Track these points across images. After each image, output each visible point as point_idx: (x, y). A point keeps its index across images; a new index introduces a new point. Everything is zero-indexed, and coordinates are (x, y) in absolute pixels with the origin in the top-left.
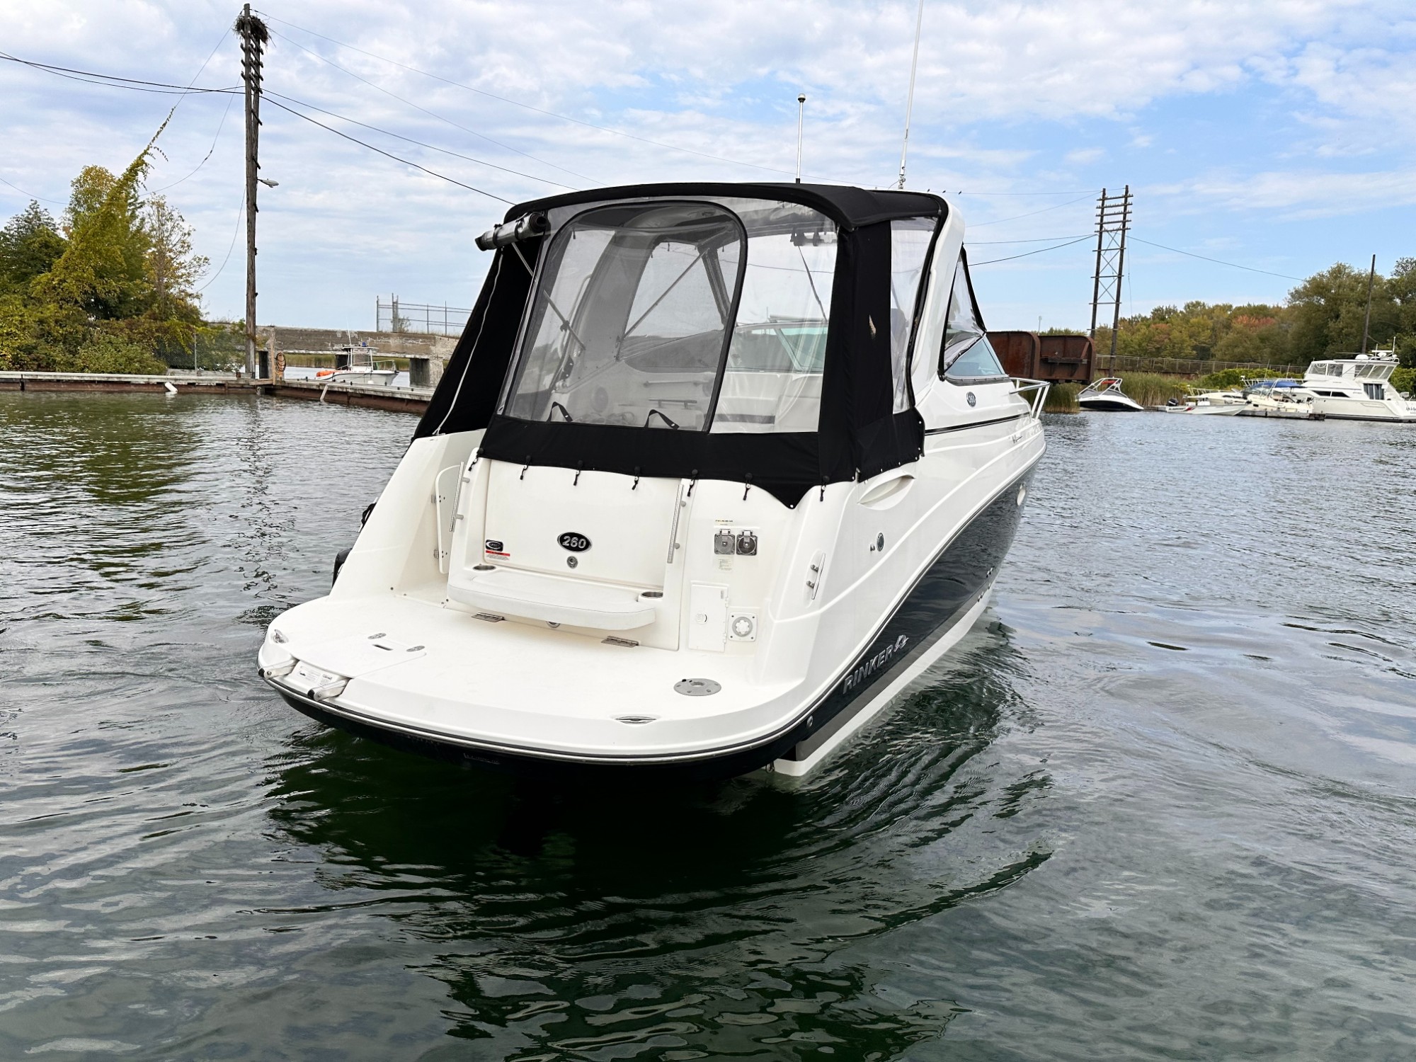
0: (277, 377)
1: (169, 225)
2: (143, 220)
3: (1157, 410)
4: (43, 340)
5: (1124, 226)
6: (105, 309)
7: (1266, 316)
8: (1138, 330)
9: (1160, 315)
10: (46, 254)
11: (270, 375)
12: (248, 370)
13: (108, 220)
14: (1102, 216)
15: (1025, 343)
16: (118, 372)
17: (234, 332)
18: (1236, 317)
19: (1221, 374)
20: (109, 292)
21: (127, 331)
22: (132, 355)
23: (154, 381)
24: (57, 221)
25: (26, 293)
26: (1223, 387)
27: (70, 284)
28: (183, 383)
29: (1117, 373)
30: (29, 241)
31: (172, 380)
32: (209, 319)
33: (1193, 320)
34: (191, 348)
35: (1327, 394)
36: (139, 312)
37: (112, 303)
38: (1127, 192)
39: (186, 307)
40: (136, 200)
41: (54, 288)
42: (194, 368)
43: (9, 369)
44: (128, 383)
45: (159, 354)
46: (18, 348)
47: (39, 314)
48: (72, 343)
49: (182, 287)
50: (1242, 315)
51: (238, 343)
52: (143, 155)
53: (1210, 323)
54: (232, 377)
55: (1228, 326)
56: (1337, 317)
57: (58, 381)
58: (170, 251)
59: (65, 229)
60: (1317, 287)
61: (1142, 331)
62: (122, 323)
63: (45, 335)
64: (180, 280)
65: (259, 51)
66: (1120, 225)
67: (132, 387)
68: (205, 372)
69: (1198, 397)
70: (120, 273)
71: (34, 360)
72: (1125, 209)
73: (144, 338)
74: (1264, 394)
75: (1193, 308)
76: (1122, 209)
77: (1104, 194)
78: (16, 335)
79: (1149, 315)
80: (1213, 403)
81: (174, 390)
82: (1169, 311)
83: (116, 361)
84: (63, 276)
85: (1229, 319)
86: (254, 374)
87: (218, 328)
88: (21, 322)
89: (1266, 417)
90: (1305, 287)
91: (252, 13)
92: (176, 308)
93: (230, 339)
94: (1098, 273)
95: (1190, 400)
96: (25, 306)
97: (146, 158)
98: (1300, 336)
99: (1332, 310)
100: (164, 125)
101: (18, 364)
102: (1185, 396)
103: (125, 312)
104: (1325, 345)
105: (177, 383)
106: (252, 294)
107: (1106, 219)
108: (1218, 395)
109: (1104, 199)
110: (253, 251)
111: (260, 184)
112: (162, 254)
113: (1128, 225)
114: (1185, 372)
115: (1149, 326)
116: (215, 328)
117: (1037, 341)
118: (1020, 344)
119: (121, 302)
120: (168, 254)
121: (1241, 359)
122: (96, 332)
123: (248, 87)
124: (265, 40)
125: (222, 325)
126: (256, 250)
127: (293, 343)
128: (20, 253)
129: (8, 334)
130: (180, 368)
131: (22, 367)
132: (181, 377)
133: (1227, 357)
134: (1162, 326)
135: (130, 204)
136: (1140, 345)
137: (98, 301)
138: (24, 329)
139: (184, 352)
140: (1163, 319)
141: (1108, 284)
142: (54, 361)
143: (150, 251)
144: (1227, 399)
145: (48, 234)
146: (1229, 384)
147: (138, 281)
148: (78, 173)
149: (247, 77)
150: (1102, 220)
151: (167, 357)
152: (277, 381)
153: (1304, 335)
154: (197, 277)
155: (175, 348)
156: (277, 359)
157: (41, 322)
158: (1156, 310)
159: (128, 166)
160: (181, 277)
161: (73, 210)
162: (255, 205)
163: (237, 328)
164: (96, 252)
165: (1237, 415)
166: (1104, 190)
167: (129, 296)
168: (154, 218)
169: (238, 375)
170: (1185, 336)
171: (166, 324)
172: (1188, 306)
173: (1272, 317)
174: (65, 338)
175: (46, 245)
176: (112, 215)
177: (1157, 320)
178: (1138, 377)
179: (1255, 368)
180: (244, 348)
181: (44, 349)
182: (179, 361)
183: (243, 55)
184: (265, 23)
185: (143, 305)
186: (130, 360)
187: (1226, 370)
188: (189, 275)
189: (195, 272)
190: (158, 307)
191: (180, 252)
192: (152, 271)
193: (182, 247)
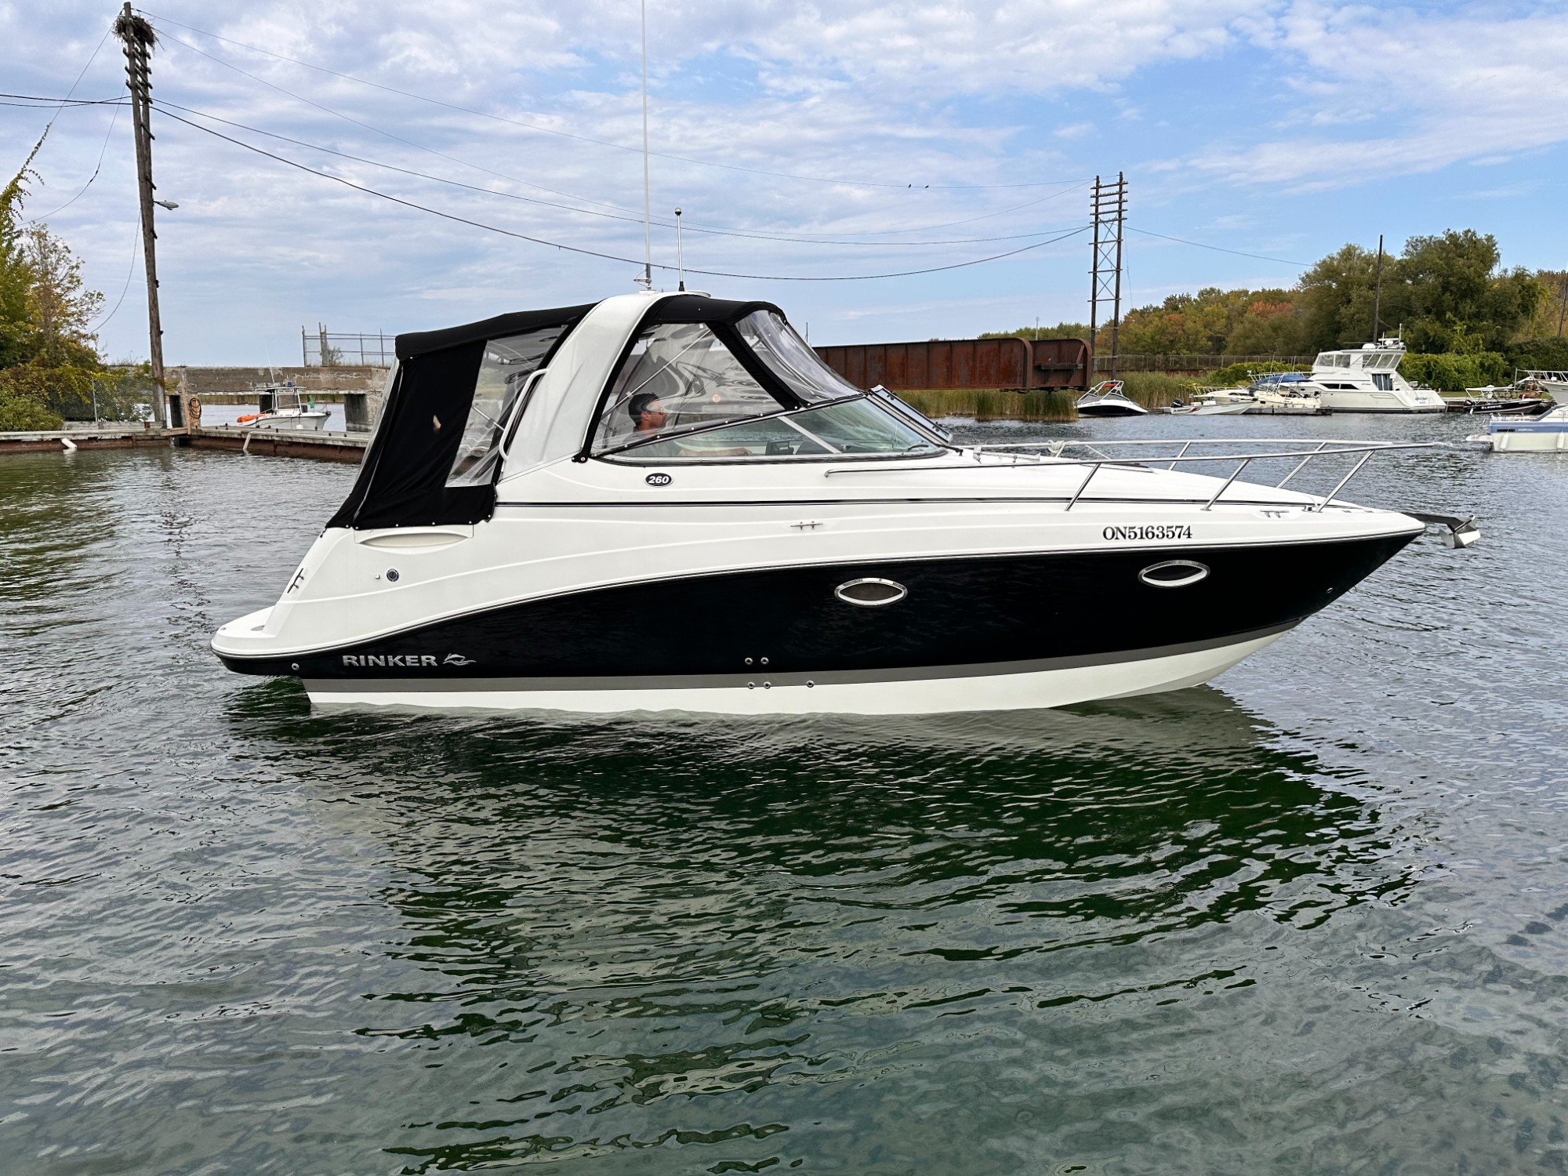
0: (192, 424)
1: (53, 258)
2: (22, 251)
3: (1163, 412)
5: (1120, 215)
7: (1282, 301)
8: (1150, 322)
9: (1173, 304)
11: (184, 423)
12: (157, 419)
14: (1097, 206)
15: (1017, 350)
16: (7, 430)
17: (140, 377)
18: (1251, 304)
19: (1229, 369)
21: (13, 381)
22: (21, 409)
23: (50, 438)
26: (1229, 385)
28: (83, 438)
29: (1118, 375)
31: (70, 435)
32: (108, 361)
33: (1208, 309)
34: (90, 396)
35: (1336, 386)
36: (25, 359)
38: (1121, 179)
39: (80, 351)
40: (12, 228)
42: (94, 420)
44: (19, 441)
45: (52, 405)
49: (74, 328)
50: (1257, 301)
51: (144, 387)
52: (16, 180)
53: (1225, 311)
54: (138, 428)
55: (1242, 315)
56: (1349, 301)
58: (57, 287)
60: (1328, 270)
61: (1154, 322)
62: (7, 373)
64: (71, 320)
65: (145, 55)
66: (1116, 215)
67: (24, 446)
68: (108, 423)
69: (1205, 396)
72: (1120, 198)
73: (33, 388)
74: (1271, 389)
75: (1207, 295)
76: (1117, 197)
77: (1098, 182)
79: (1162, 305)
80: (1219, 402)
81: (72, 446)
82: (1182, 300)
85: (1244, 306)
86: (165, 422)
87: (120, 372)
89: (1273, 414)
90: (1315, 271)
91: (134, 13)
92: (68, 352)
93: (133, 384)
94: (1095, 267)
95: (1197, 400)
97: (21, 184)
98: (1313, 323)
99: (1343, 295)
100: (39, 144)
102: (1191, 396)
103: (8, 359)
104: (1338, 332)
105: (76, 438)
106: (156, 332)
107: (1101, 209)
108: (1224, 393)
109: (1098, 187)
110: (153, 283)
111: (157, 208)
112: (47, 290)
113: (1124, 214)
114: (1192, 369)
115: (1161, 317)
116: (114, 373)
117: (1029, 346)
118: (1012, 350)
119: (3, 348)
120: (55, 290)
121: (1250, 353)
123: (136, 97)
124: (151, 42)
125: (124, 368)
126: (157, 282)
127: (208, 384)
130: (78, 420)
132: (79, 431)
133: (1238, 350)
134: (1175, 316)
135: (6, 235)
136: (1152, 339)
139: (81, 402)
140: (1176, 308)
141: (1106, 278)
143: (32, 287)
144: (1234, 397)
146: (1237, 379)
147: (21, 323)
149: (133, 87)
150: (1097, 210)
151: (61, 407)
152: (192, 430)
153: (1317, 322)
154: (90, 316)
155: (70, 398)
156: (190, 404)
158: (1168, 299)
160: (73, 314)
162: (152, 231)
163: (141, 371)
165: (1245, 414)
167: (12, 340)
168: (35, 249)
169: (147, 425)
170: (1200, 327)
171: (57, 371)
172: (1202, 294)
173: (1289, 301)
177: (1170, 310)
178: (1140, 378)
179: (1264, 361)
180: (151, 393)
182: (76, 411)
183: (127, 62)
184: (150, 23)
185: (29, 351)
186: (19, 415)
187: (1234, 365)
188: (81, 313)
189: (88, 309)
190: (47, 352)
191: (69, 288)
192: (37, 311)
193: (71, 282)
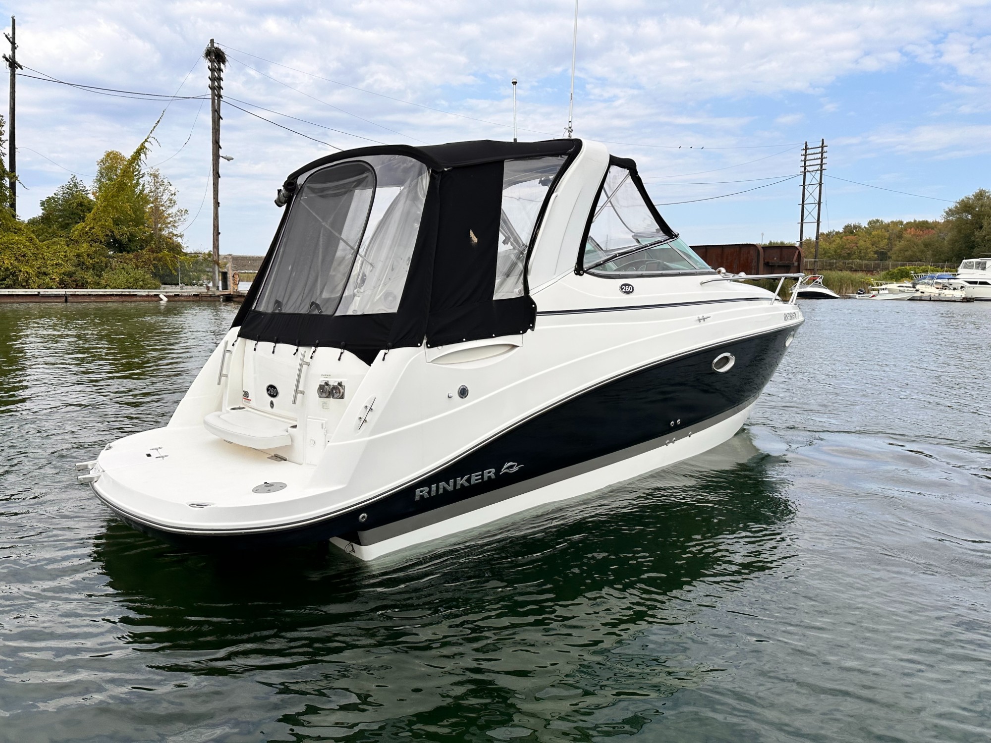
0: (234, 288)
1: (162, 188)
2: (144, 185)
3: (850, 298)
4: (79, 268)
5: (821, 167)
6: (119, 246)
7: (928, 228)
8: (834, 241)
9: (850, 230)
10: (81, 210)
11: (229, 288)
13: (121, 187)
14: (805, 161)
15: (752, 252)
16: (129, 288)
17: (205, 259)
18: (906, 230)
19: (896, 271)
20: (123, 235)
21: (134, 260)
22: (138, 277)
23: (152, 294)
24: (88, 188)
25: (68, 237)
26: (897, 280)
27: (97, 230)
28: (171, 294)
29: (819, 272)
30: (70, 202)
31: (164, 292)
32: (188, 251)
33: (874, 233)
34: (177, 271)
35: (975, 283)
36: (142, 247)
37: (125, 241)
38: (823, 143)
39: (173, 244)
40: (139, 172)
41: (87, 233)
42: (178, 284)
43: (58, 288)
44: (135, 295)
45: (156, 275)
46: (63, 273)
47: (77, 251)
48: (98, 270)
49: (171, 230)
50: (911, 228)
51: (208, 266)
52: (144, 142)
53: (887, 234)
54: (203, 290)
55: (900, 237)
56: (981, 227)
57: (90, 295)
58: (162, 206)
59: (93, 193)
60: (965, 207)
61: (837, 241)
62: (131, 255)
63: (80, 264)
64: (169, 225)
65: (220, 70)
66: (818, 167)
67: (138, 298)
68: (186, 287)
69: (880, 287)
70: (130, 221)
71: (74, 281)
72: (822, 156)
73: (145, 265)
74: (928, 284)
75: (874, 224)
76: (820, 155)
77: (806, 145)
78: (62, 265)
79: (841, 230)
80: (891, 291)
81: (165, 299)
82: (855, 227)
83: (127, 281)
84: (92, 225)
85: (901, 231)
86: (218, 287)
87: (194, 257)
88: (65, 256)
89: (930, 300)
90: (956, 207)
91: (216, 45)
92: (166, 244)
93: (202, 263)
94: (803, 201)
95: (873, 290)
96: (68, 246)
97: (146, 145)
98: (954, 242)
99: (977, 223)
100: (158, 122)
101: (63, 284)
102: (870, 287)
103: (133, 248)
104: (973, 248)
105: (166, 295)
106: (217, 233)
107: (808, 163)
108: (894, 286)
109: (806, 149)
110: (217, 204)
111: (221, 160)
112: (157, 208)
113: (824, 167)
114: (869, 270)
115: (841, 238)
116: (192, 257)
117: (761, 250)
118: (749, 253)
119: (130, 241)
120: (161, 208)
121: (910, 260)
122: (114, 262)
123: (213, 94)
124: (224, 62)
125: (197, 255)
126: (219, 203)
127: (244, 266)
128: (64, 210)
129: (56, 264)
130: (169, 284)
131: (66, 287)
132: (170, 290)
133: (900, 258)
134: (851, 237)
135: (136, 175)
136: (835, 252)
137: (115, 240)
138: (67, 261)
139: (171, 273)
140: (852, 233)
141: (811, 210)
142: (87, 282)
143: (149, 206)
144: (901, 289)
145: (82, 197)
146: (902, 277)
147: (142, 227)
148: (102, 156)
149: (212, 88)
150: (805, 164)
151: (160, 277)
152: (234, 292)
153: (956, 241)
154: (180, 223)
155: (166, 271)
157: (78, 256)
158: (846, 226)
159: (135, 150)
160: (170, 223)
161: (99, 180)
162: (218, 173)
163: (207, 256)
164: (113, 208)
165: (909, 300)
166: (806, 143)
167: (136, 237)
168: (152, 184)
170: (868, 244)
171: (160, 255)
172: (870, 223)
173: (933, 229)
174: (94, 266)
175: (81, 204)
176: (124, 183)
177: (848, 234)
178: (835, 274)
179: (921, 266)
180: (211, 270)
181: (80, 274)
182: (168, 279)
183: (209, 73)
184: (224, 51)
185: (145, 242)
186: (136, 280)
187: (899, 267)
188: (175, 222)
189: (179, 219)
190: (155, 244)
191: (169, 206)
192: (151, 220)
193: (170, 203)
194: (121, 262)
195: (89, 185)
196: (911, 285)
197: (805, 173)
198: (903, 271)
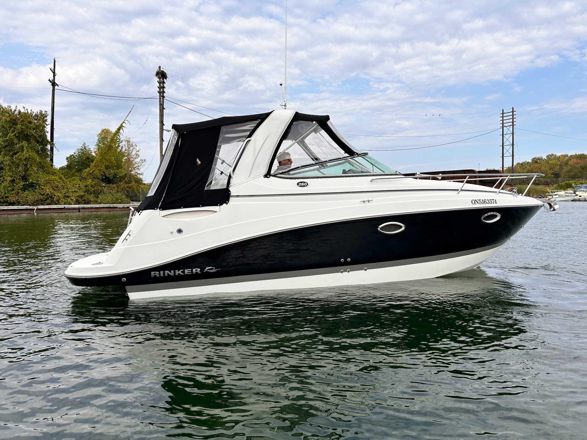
1: (132, 148)
2: (122, 147)
4: (86, 193)
5: (513, 124)
6: (108, 180)
7: (584, 158)
8: (526, 168)
10: (88, 162)
13: (110, 148)
14: (503, 120)
16: (113, 204)
18: (570, 160)
19: (563, 184)
20: (110, 174)
21: (116, 188)
22: (118, 197)
23: (126, 206)
24: (92, 149)
25: (81, 176)
26: (564, 190)
27: (96, 172)
29: (516, 186)
30: (82, 157)
31: (132, 206)
32: (146, 182)
33: (551, 162)
34: (139, 193)
36: (120, 181)
37: (111, 178)
38: (513, 110)
39: (137, 178)
40: (120, 140)
41: (91, 174)
42: (140, 201)
43: (75, 204)
44: (116, 208)
45: (128, 197)
46: (78, 196)
47: (85, 184)
48: (97, 194)
49: (136, 171)
50: (573, 158)
52: (122, 123)
53: (559, 163)
55: (567, 164)
57: (92, 208)
58: (132, 158)
59: (95, 152)
61: (528, 168)
62: (114, 185)
63: (87, 191)
65: (164, 82)
66: (511, 124)
67: (118, 209)
69: (553, 194)
70: (114, 167)
71: (83, 200)
72: (513, 117)
73: (122, 190)
74: (583, 191)
75: (550, 157)
76: (511, 117)
77: (503, 111)
78: (77, 191)
79: (530, 161)
80: (560, 196)
81: (133, 210)
82: (539, 159)
83: (112, 199)
84: (94, 169)
85: (567, 161)
88: (79, 187)
89: (585, 201)
91: (162, 69)
92: (134, 179)
94: (503, 144)
95: (550, 195)
96: (80, 181)
97: (124, 125)
100: (130, 112)
101: (77, 202)
102: (547, 194)
103: (115, 181)
105: (134, 207)
107: (504, 122)
108: (562, 193)
109: (503, 114)
110: (162, 156)
111: (163, 131)
112: (129, 159)
114: (547, 184)
115: (531, 166)
116: (147, 185)
119: (114, 178)
120: (131, 159)
121: (574, 177)
122: (105, 190)
123: (160, 96)
124: (166, 78)
128: (79, 161)
129: (74, 191)
130: (135, 201)
131: (79, 204)
132: (136, 204)
133: (567, 177)
134: (536, 165)
135: (118, 141)
137: (106, 177)
138: (80, 189)
139: (137, 195)
140: (537, 162)
141: (508, 149)
142: (90, 201)
143: (125, 158)
144: (566, 194)
145: (89, 154)
146: (567, 188)
147: (120, 170)
148: (100, 131)
149: (160, 92)
150: (503, 122)
151: (130, 197)
154: (141, 167)
155: (133, 194)
157: (86, 186)
158: (534, 159)
159: (117, 128)
160: (136, 167)
161: (98, 145)
162: (163, 139)
164: (105, 160)
165: (572, 201)
166: (503, 110)
167: (117, 175)
168: (126, 146)
170: (547, 169)
171: (130, 185)
172: (548, 156)
174: (94, 192)
175: (88, 158)
176: (111, 146)
177: (534, 163)
179: (579, 181)
181: (87, 196)
182: (134, 198)
183: (158, 84)
184: (166, 72)
185: (122, 178)
186: (117, 199)
187: (565, 182)
188: (139, 166)
189: (141, 165)
190: (127, 179)
191: (135, 158)
192: (125, 166)
193: (136, 156)
194: (109, 189)
195: (93, 148)
196: (573, 192)
197: (503, 128)
198: (568, 184)
